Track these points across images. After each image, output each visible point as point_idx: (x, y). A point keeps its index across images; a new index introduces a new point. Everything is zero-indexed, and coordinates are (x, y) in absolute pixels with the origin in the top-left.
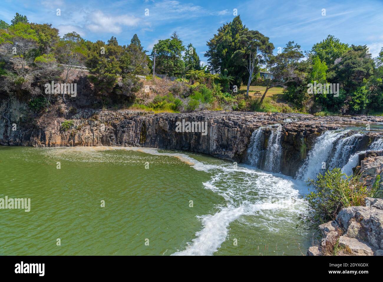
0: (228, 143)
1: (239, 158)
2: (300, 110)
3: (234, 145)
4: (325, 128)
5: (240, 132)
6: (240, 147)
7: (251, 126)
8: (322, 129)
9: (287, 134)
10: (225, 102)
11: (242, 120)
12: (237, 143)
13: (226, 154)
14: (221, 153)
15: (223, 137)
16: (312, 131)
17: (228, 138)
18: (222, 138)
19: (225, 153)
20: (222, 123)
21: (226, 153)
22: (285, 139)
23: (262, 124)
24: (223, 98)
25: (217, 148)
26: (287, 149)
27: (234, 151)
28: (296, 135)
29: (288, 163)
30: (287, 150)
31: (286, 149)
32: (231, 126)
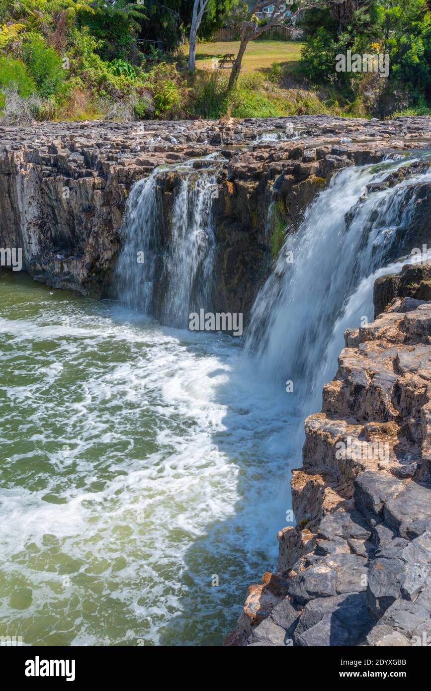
0: (73, 231)
1: (100, 282)
2: (347, 107)
3: (88, 237)
4: (345, 157)
5: (103, 189)
6: (104, 244)
7: (126, 168)
8: (332, 163)
9: (231, 190)
10: (110, 92)
11: (112, 147)
12: (96, 229)
13: (66, 270)
14: (53, 268)
15: (56, 212)
16: (299, 174)
17: (71, 213)
18: (54, 213)
19: (62, 268)
20: (49, 160)
21: (65, 265)
22: (227, 211)
23: (169, 157)
24: (104, 78)
25: (42, 250)
26: (231, 243)
27: (87, 259)
28: (256, 189)
29: (232, 295)
30: (230, 249)
31: (228, 245)
32: (75, 172)
